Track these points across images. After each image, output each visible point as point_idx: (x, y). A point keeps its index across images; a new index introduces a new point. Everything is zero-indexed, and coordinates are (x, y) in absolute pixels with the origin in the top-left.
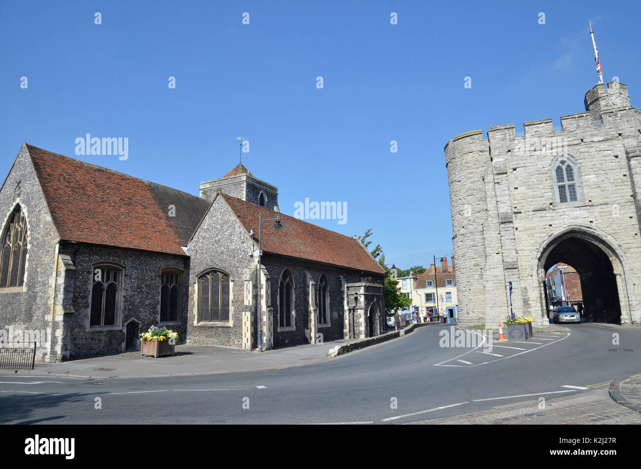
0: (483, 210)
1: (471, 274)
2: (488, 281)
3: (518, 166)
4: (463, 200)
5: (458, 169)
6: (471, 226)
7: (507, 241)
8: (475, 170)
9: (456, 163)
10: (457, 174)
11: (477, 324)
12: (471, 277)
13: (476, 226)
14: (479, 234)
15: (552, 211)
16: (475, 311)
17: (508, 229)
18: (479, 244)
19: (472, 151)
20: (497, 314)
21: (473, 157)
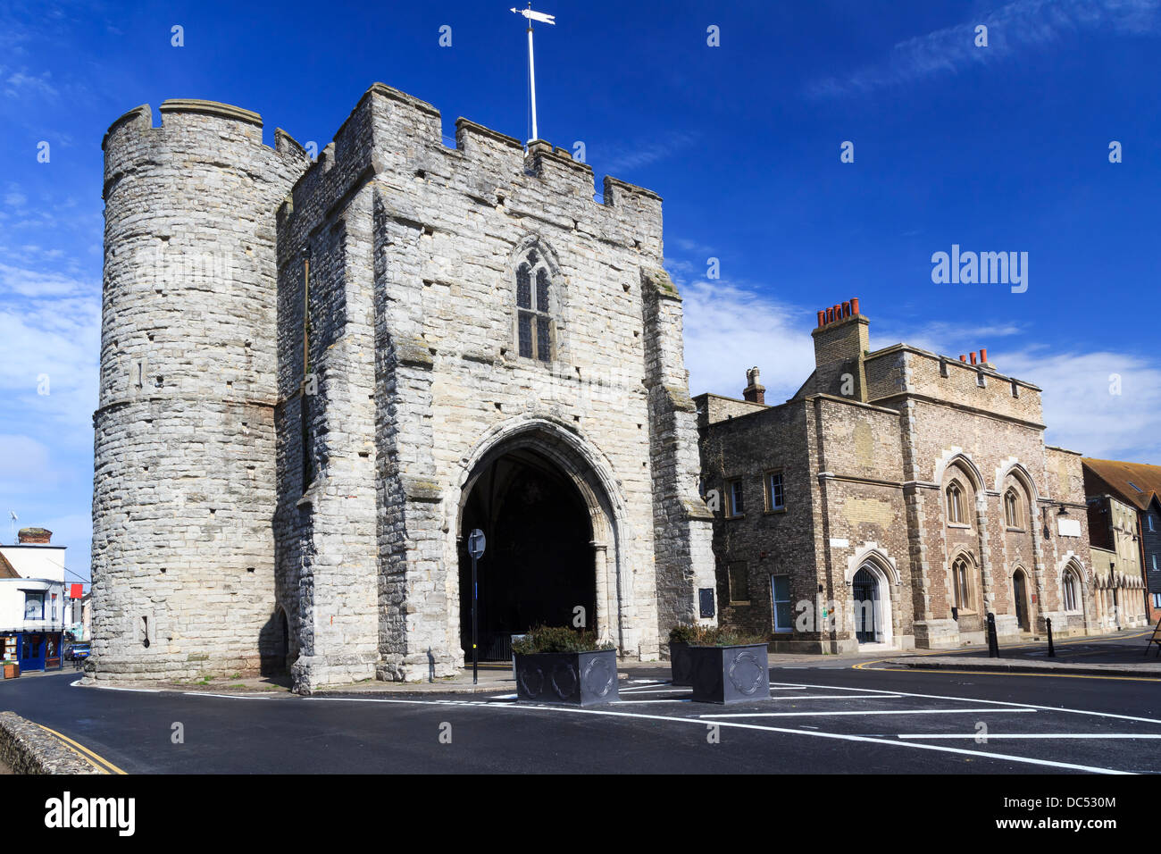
0: (236, 342)
1: (174, 521)
2: (329, 534)
3: (437, 223)
4: (172, 298)
5: (166, 199)
6: (190, 380)
7: (414, 419)
8: (228, 220)
9: (159, 180)
10: (161, 213)
11: (184, 674)
12: (171, 532)
13: (209, 383)
14: (217, 407)
15: (502, 370)
16: (175, 635)
17: (420, 384)
18: (213, 438)
19: (224, 161)
20: (348, 638)
21: (224, 181)
